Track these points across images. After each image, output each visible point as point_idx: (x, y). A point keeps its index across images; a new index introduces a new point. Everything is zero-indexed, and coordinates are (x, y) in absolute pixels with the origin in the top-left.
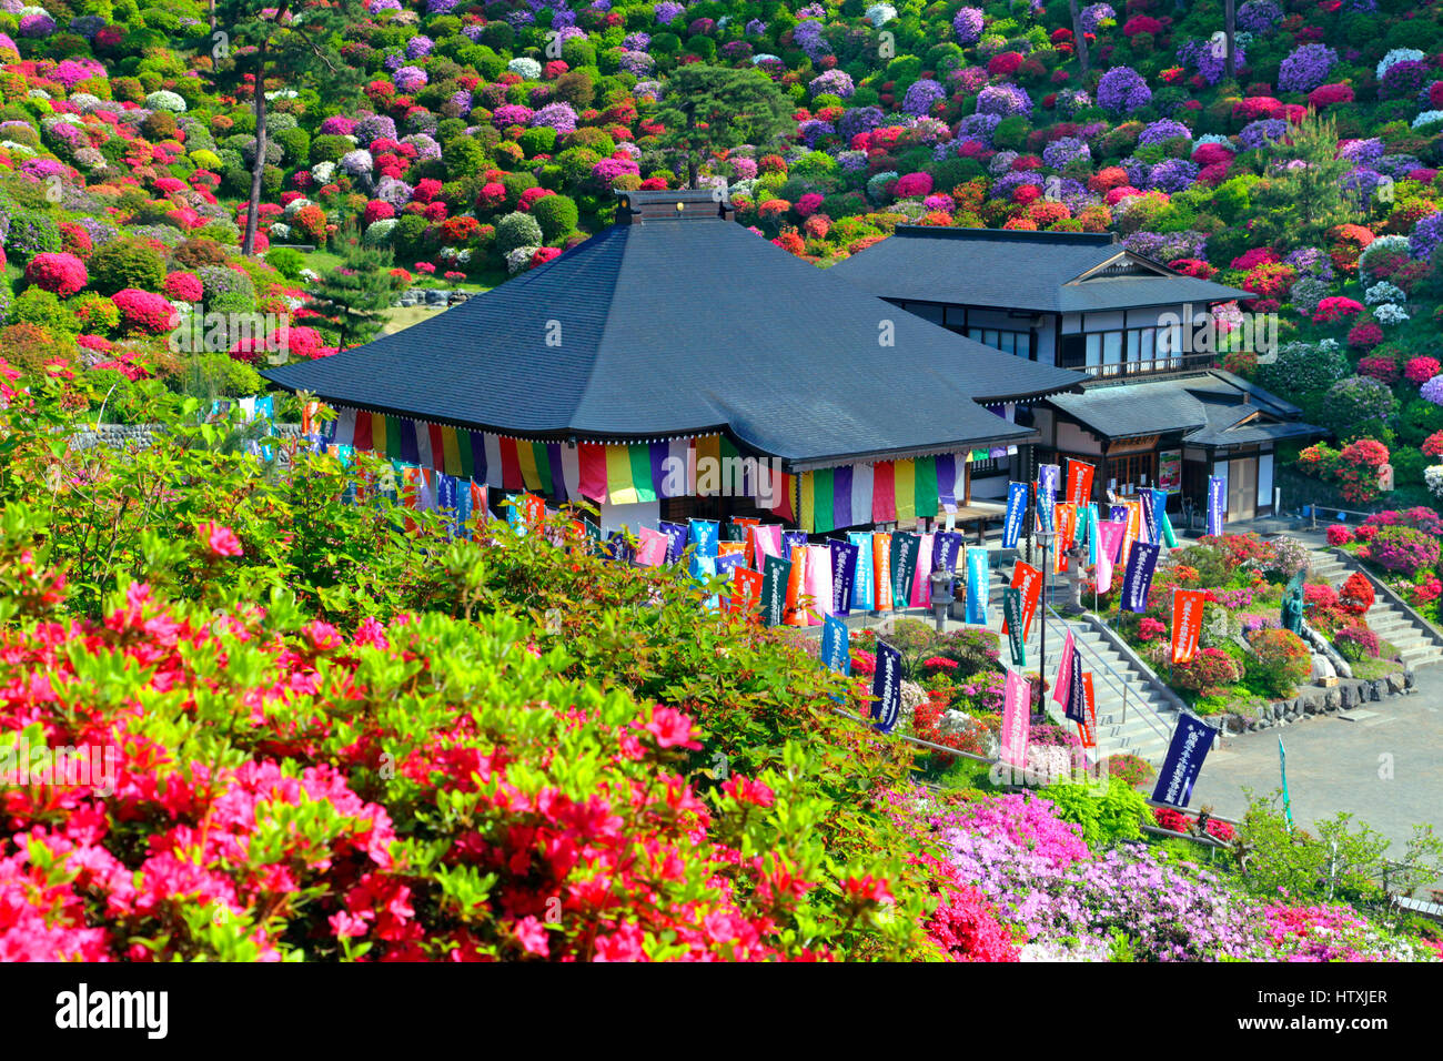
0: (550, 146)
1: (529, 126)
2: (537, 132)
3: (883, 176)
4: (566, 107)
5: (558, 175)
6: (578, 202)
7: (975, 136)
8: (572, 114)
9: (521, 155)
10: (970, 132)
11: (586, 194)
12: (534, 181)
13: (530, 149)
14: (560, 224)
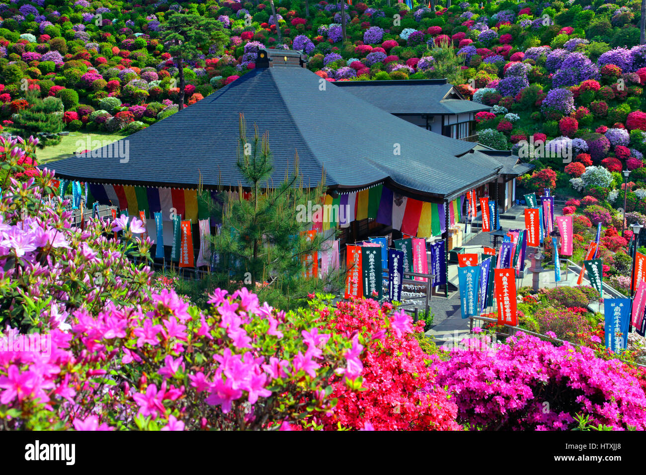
0: (53, 69)
1: (41, 61)
2: (46, 63)
3: (216, 78)
4: (56, 53)
5: (64, 81)
6: (78, 92)
7: (250, 62)
8: (61, 57)
9: (40, 73)
10: (248, 60)
11: (80, 88)
12: (53, 84)
13: (44, 71)
14: (72, 102)
